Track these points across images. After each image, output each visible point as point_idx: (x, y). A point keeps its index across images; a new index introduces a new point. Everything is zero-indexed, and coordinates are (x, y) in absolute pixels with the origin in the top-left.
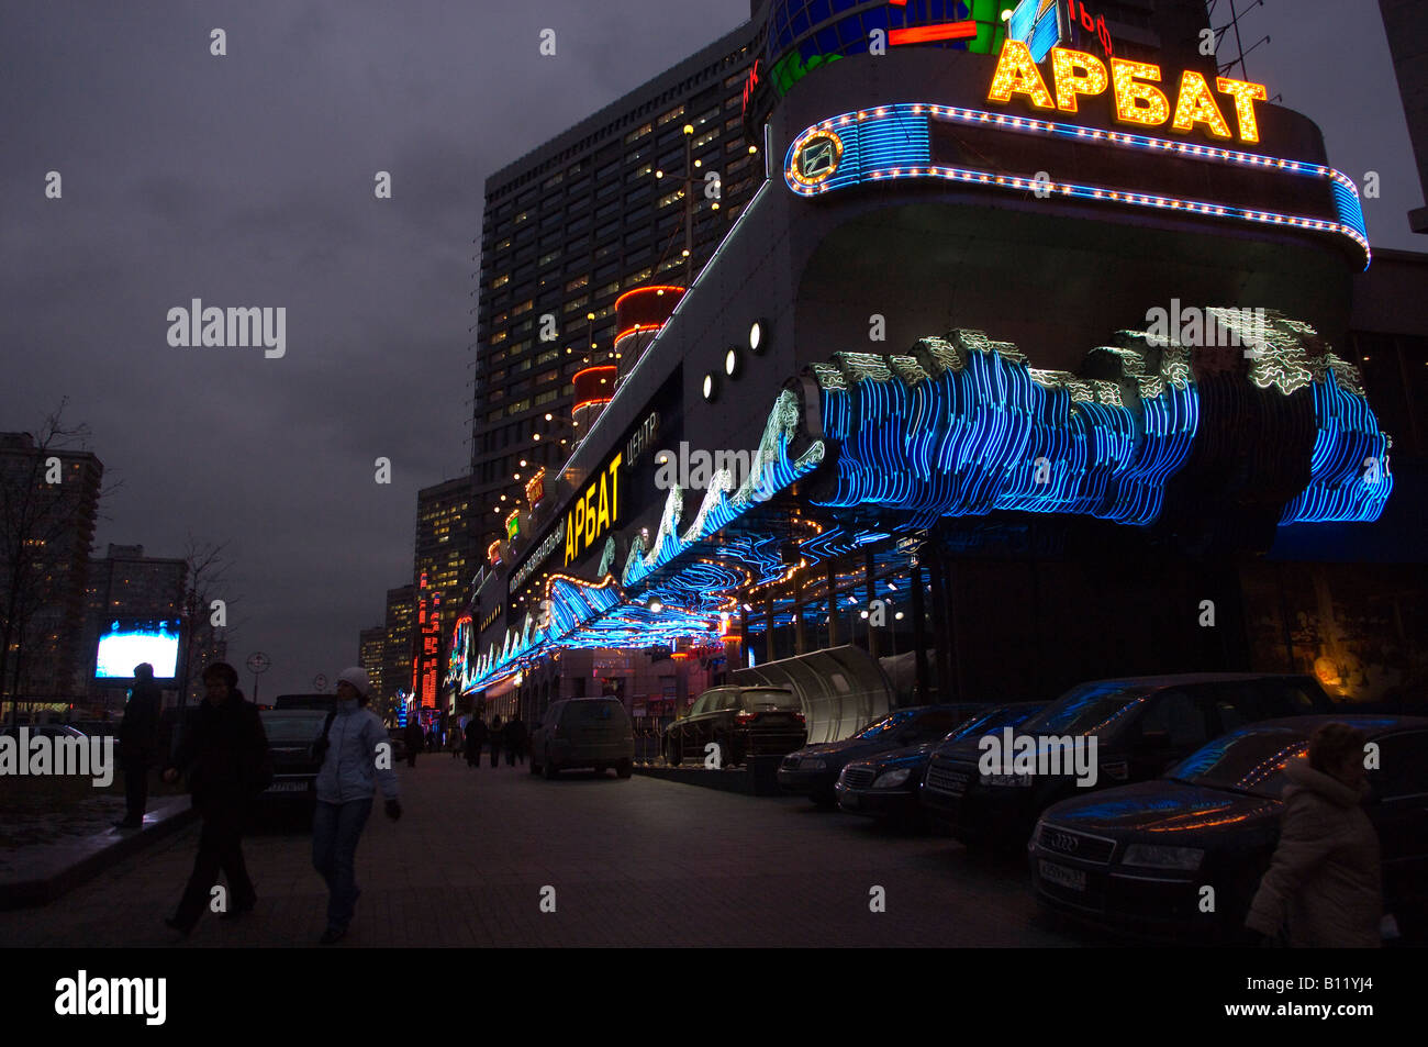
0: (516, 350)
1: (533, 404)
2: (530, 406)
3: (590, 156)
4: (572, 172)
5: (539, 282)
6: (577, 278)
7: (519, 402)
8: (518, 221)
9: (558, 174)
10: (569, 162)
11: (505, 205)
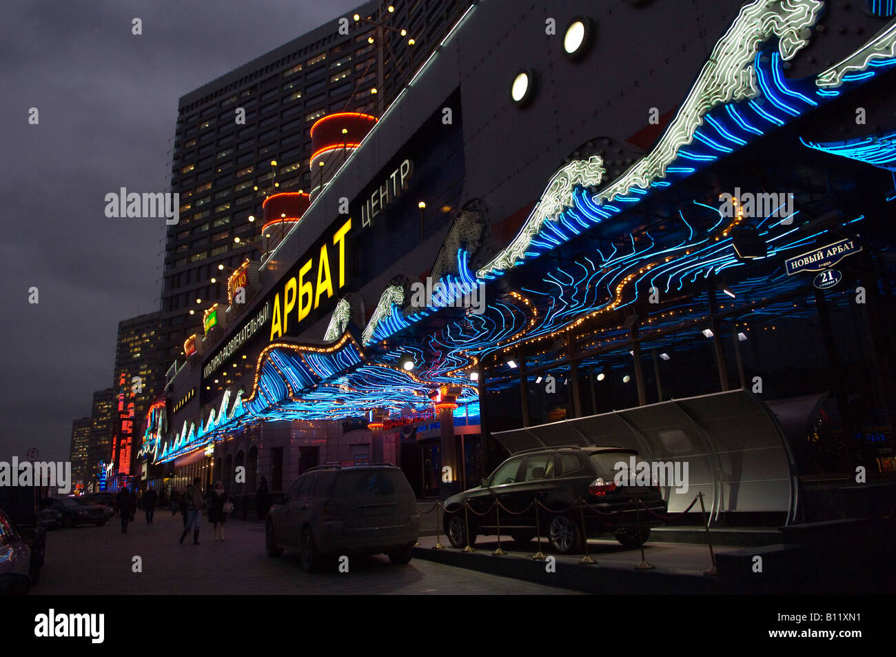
0: (198, 217)
1: (209, 255)
2: (207, 256)
3: (256, 85)
4: (243, 95)
5: (217, 169)
6: (245, 168)
7: (199, 253)
8: (202, 127)
9: (233, 96)
10: (241, 88)
11: (193, 116)
